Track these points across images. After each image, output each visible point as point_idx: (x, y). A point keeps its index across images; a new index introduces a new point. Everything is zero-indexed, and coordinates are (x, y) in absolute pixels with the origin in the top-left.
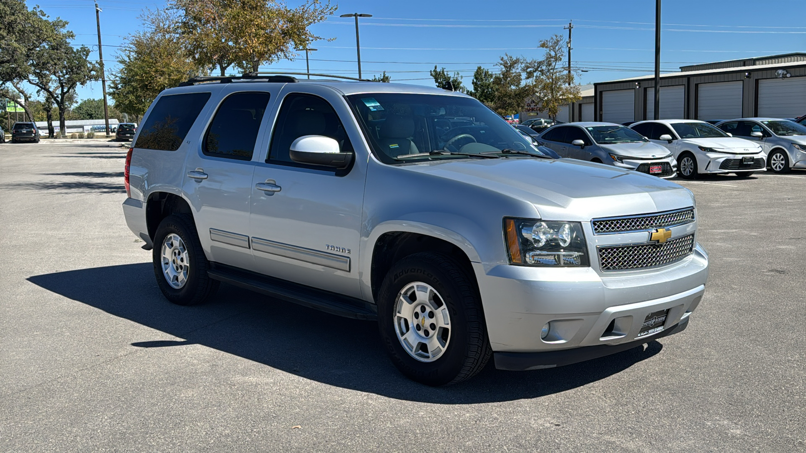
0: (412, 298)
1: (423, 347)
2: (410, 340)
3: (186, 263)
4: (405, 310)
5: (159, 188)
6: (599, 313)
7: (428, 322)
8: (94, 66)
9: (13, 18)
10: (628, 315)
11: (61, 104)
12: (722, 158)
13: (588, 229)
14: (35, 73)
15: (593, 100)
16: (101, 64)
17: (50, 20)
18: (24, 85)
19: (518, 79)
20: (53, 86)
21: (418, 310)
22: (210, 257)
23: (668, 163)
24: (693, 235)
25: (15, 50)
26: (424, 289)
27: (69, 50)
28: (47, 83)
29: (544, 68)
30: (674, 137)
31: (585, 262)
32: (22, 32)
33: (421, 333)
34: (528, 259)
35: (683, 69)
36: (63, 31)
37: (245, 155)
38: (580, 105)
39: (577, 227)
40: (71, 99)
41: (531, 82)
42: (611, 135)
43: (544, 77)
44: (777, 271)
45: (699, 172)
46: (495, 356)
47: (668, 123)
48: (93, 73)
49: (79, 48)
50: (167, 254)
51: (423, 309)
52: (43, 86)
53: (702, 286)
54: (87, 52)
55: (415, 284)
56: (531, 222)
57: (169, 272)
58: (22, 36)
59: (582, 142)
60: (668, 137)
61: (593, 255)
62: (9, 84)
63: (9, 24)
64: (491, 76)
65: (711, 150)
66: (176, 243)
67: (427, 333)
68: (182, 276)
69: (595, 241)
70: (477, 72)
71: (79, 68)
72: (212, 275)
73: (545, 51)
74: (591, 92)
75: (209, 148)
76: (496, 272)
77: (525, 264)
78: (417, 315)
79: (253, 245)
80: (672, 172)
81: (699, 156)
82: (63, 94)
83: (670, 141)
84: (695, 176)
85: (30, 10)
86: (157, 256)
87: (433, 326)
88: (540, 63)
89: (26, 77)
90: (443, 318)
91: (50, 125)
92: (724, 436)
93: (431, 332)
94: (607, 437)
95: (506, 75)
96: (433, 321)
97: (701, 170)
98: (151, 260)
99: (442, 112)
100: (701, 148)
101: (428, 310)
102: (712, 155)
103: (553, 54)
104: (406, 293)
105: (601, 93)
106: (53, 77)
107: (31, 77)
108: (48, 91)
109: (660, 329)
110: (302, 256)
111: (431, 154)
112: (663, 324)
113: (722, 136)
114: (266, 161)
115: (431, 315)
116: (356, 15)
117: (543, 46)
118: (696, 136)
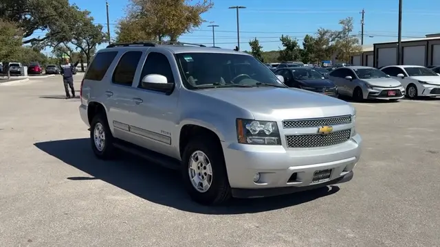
0: (197, 159)
1: (201, 184)
2: (195, 180)
3: (104, 138)
4: (194, 165)
5: (94, 99)
6: (285, 170)
7: (203, 171)
8: (105, 35)
9: (62, 10)
10: (303, 171)
11: (88, 54)
12: (432, 87)
13: (280, 126)
14: (75, 38)
15: (373, 53)
16: (109, 34)
17: (82, 11)
18: (70, 45)
19: (327, 42)
20: (84, 45)
21: (199, 165)
22: (114, 135)
23: (399, 90)
24: (350, 130)
25: (64, 27)
26: (201, 155)
27: (92, 26)
28: (81, 44)
29: (342, 35)
30: (405, 75)
31: (279, 143)
32: (67, 17)
33: (201, 177)
34: (249, 141)
35: (427, 36)
36: (88, 17)
37: (129, 83)
38: (367, 56)
39: (275, 124)
40: (93, 52)
41: (334, 43)
42: (370, 74)
43: (341, 41)
44: (431, 152)
45: (419, 95)
46: (233, 190)
47: (402, 67)
48: (104, 38)
49: (97, 25)
50: (97, 133)
51: (202, 165)
52: (79, 45)
53: (354, 158)
54: (101, 27)
55: (197, 152)
56: (250, 121)
57: (97, 142)
58: (67, 20)
59: (351, 77)
60: (402, 75)
61: (283, 139)
62: (62, 44)
63: (61, 13)
64: (314, 39)
65: (425, 83)
66: (100, 128)
67: (203, 177)
68: (102, 145)
69: (284, 132)
70: (306, 38)
71: (97, 35)
72: (115, 144)
73: (342, 25)
74: (372, 49)
75: (115, 80)
76: (232, 147)
77: (247, 143)
78: (199, 168)
79: (132, 130)
80: (402, 95)
81: (418, 86)
82: (89, 49)
83: (403, 78)
84: (417, 98)
85: (71, 6)
86: (92, 134)
87: (205, 174)
88: (340, 33)
89: (70, 40)
90: (209, 170)
91: (82, 65)
92: (343, 237)
93: (205, 177)
94: (280, 234)
95: (320, 39)
96: (205, 171)
97: (420, 94)
98: (89, 137)
99: (229, 62)
100: (419, 81)
101: (204, 165)
102: (426, 86)
103: (347, 27)
104: (194, 156)
105: (378, 49)
106: (84, 41)
107: (73, 40)
108: (81, 48)
109: (327, 180)
110: (151, 136)
111: (214, 84)
112: (329, 177)
113: (434, 75)
114: (138, 87)
115: (205, 168)
116: (237, 7)
117: (341, 23)
118: (419, 75)
